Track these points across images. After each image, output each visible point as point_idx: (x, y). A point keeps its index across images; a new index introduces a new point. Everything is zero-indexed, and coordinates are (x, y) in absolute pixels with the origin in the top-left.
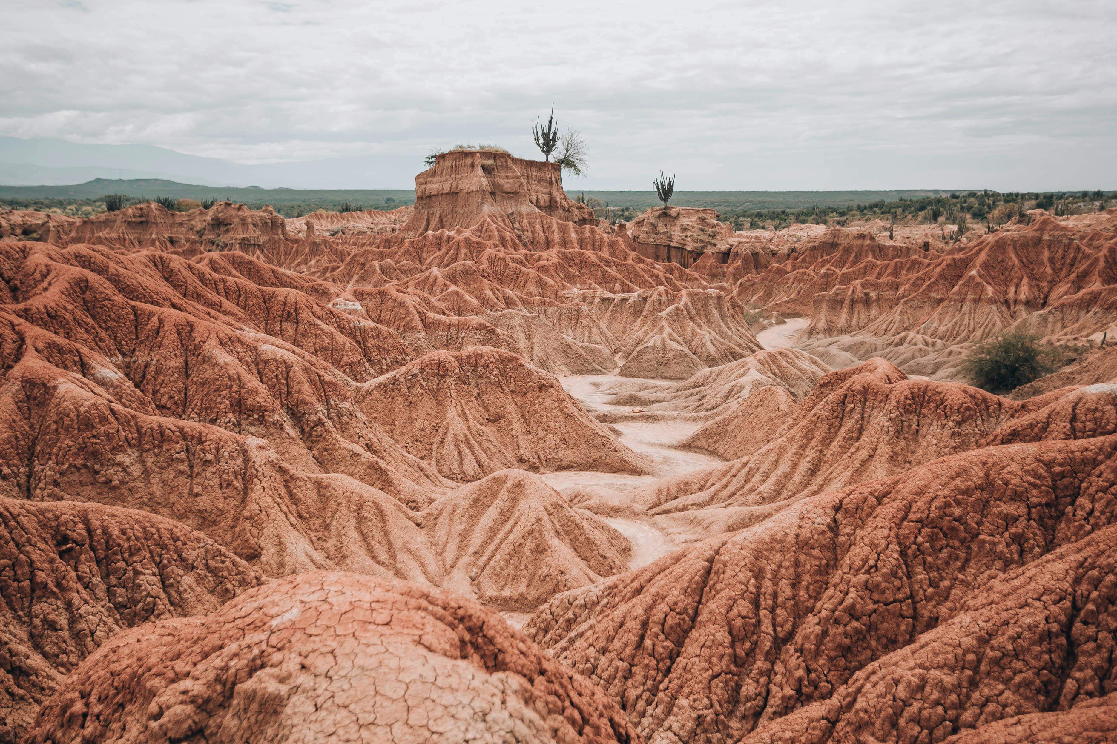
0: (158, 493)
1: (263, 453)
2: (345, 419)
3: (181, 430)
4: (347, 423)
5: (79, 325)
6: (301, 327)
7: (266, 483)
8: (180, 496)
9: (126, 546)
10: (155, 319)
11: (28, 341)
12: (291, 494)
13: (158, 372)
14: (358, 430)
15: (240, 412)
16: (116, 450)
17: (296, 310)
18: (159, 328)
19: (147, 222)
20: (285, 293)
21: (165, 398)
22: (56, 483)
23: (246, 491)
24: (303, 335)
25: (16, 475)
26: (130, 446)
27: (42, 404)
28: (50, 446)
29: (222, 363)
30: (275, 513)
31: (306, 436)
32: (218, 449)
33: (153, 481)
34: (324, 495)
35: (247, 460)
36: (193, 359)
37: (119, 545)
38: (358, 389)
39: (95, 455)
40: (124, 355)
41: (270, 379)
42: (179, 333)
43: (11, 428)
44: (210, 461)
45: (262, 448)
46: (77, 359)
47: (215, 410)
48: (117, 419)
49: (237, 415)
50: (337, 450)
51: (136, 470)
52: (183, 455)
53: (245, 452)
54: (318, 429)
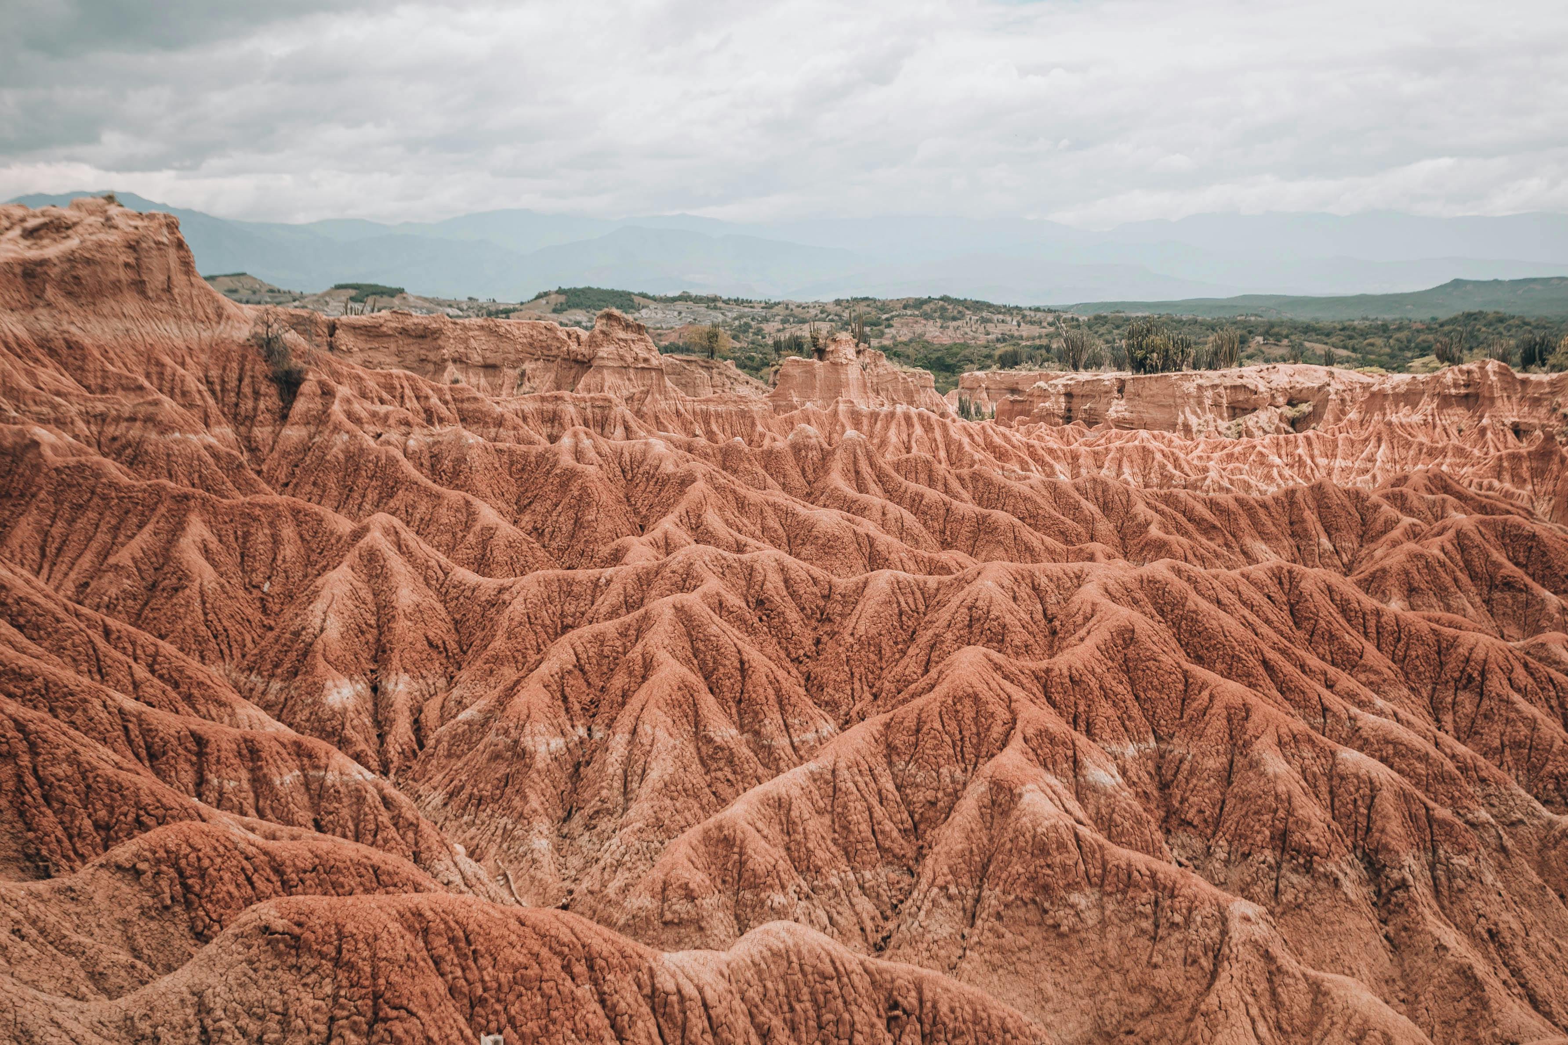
0: (1113, 954)
1: (1247, 927)
2: (1459, 883)
3: (1153, 875)
4: (1461, 891)
5: (1106, 696)
6: (1486, 704)
7: (1237, 970)
8: (1137, 962)
9: (951, 1026)
10: (1205, 694)
11: (1019, 725)
12: (1274, 993)
13: (1192, 772)
14: (1479, 904)
15: (1283, 850)
16: (1070, 887)
17: (1483, 673)
18: (1207, 708)
19: (1477, 396)
20: (1473, 641)
21: (1193, 811)
22: (999, 917)
23: (1214, 975)
24: (1486, 716)
25: (963, 897)
26: (1090, 883)
27: (1005, 814)
28: (1001, 869)
29: (1271, 775)
30: (1238, 1015)
31: (1383, 900)
32: (1190, 910)
33: (1109, 936)
34: (1321, 1005)
35: (1224, 932)
36: (1240, 761)
37: (944, 1024)
38: (1551, 824)
39: (1046, 888)
40: (1158, 739)
41: (1345, 805)
42: (1229, 720)
43: (968, 838)
44: (1177, 924)
45: (1247, 919)
46: (1070, 753)
47: (1250, 841)
48: (1080, 847)
49: (1278, 853)
50: (1419, 933)
51: (1092, 917)
52: (1148, 909)
53: (1224, 921)
54: (1400, 894)
